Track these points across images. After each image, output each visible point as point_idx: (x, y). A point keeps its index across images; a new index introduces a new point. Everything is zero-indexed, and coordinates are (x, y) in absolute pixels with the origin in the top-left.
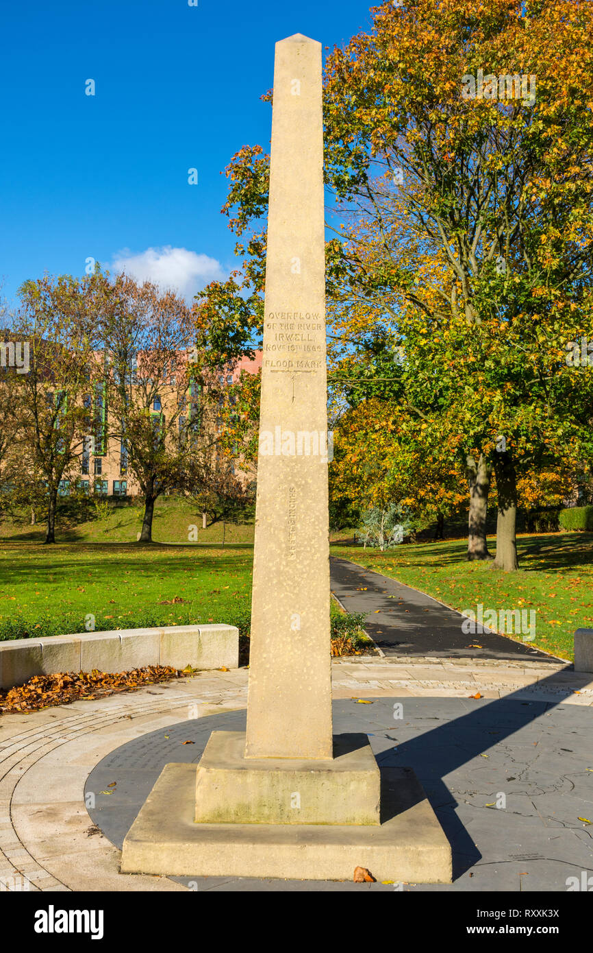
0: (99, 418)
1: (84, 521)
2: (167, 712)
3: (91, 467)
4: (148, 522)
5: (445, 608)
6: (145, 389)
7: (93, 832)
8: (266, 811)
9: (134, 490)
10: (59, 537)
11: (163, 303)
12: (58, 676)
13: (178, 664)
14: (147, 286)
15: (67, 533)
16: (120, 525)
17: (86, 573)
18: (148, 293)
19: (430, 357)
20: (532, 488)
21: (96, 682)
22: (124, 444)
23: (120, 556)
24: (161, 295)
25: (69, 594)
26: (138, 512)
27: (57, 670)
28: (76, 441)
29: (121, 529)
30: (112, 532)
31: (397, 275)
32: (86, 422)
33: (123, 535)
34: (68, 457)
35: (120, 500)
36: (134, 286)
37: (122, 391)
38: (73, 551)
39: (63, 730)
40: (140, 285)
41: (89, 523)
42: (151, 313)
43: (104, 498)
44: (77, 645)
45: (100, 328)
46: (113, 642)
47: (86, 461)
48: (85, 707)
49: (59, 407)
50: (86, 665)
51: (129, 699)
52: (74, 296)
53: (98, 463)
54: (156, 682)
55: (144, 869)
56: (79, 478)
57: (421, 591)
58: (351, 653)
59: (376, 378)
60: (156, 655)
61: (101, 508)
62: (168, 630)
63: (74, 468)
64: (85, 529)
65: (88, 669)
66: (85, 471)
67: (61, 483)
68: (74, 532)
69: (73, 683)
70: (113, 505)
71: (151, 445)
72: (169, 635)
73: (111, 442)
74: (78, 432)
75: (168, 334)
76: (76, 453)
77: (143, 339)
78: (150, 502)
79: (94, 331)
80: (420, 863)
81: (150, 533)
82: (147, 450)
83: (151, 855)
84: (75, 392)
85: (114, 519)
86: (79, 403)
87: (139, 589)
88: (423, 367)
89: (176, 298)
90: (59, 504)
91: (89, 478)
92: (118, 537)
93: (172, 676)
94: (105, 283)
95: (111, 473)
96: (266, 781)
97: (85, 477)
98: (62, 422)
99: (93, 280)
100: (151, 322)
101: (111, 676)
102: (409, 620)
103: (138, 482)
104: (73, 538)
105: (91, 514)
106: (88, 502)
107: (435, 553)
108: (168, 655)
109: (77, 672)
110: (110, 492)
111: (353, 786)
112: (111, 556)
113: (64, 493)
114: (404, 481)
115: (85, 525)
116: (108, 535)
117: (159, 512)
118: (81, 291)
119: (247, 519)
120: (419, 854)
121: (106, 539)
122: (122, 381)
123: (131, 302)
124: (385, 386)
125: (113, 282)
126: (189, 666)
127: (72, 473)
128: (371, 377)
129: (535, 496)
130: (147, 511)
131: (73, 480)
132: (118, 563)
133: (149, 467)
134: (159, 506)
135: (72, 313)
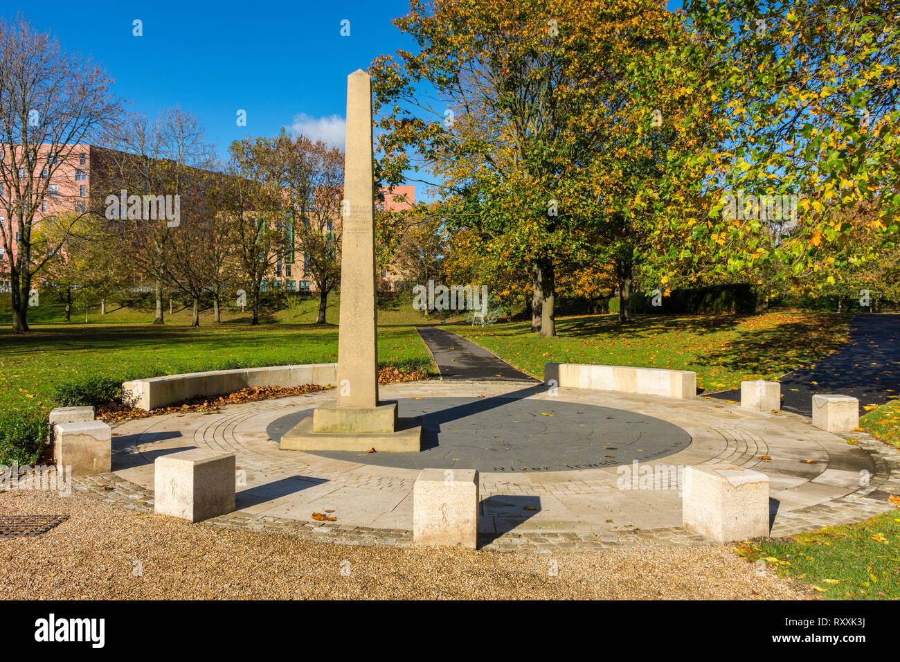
0: (288, 237)
1: (279, 309)
2: (313, 403)
3: (284, 272)
4: (323, 309)
5: (496, 358)
6: (319, 215)
7: (269, 440)
8: (344, 427)
9: (313, 287)
10: (262, 321)
11: (330, 155)
12: (256, 388)
13: (323, 384)
14: (319, 143)
15: (269, 319)
16: (305, 312)
17: (277, 341)
18: (319, 149)
19: (498, 199)
20: (589, 283)
21: (277, 392)
22: (306, 255)
23: (302, 332)
24: (328, 150)
25: (266, 352)
26: (317, 303)
27: (256, 385)
28: (272, 254)
29: (305, 315)
30: (299, 317)
31: (477, 146)
32: (279, 241)
33: (307, 319)
34: (266, 265)
35: (304, 294)
36: (309, 143)
37: (303, 219)
38: (271, 329)
39: (258, 410)
40: (314, 143)
41: (283, 311)
42: (322, 163)
43: (293, 293)
44: (266, 372)
45: (286, 174)
46: (287, 371)
47: (279, 267)
48: (271, 402)
49: (259, 230)
50: (271, 382)
51: (294, 399)
52: (267, 151)
53: (288, 268)
54: (310, 392)
55: (290, 448)
56: (273, 279)
57: (488, 349)
58: (424, 379)
59: (464, 214)
60: (311, 379)
61: (291, 300)
62: (317, 366)
63: (270, 273)
64: (280, 315)
65: (273, 385)
66: (279, 274)
67: (262, 283)
68: (272, 317)
69: (264, 392)
70: (300, 298)
71: (323, 256)
72: (318, 368)
73: (297, 254)
74: (272, 247)
75: (335, 177)
76: (272, 262)
77: (316, 181)
78: (324, 296)
79: (282, 176)
80: (406, 444)
81: (324, 317)
82: (321, 259)
83: (293, 442)
84: (270, 219)
85: (301, 308)
86: (273, 227)
87: (311, 349)
88: (493, 206)
89: (340, 152)
90: (261, 298)
91: (281, 279)
92: (303, 320)
93: (319, 390)
94: (289, 142)
95: (298, 276)
96: (344, 415)
97: (278, 279)
98: (261, 240)
99: (280, 140)
100: (322, 169)
101: (286, 389)
102: (469, 364)
103: (315, 282)
104: (272, 322)
105: (284, 304)
106: (281, 296)
107: (516, 328)
108: (317, 379)
109: (266, 386)
110: (297, 289)
111: (382, 416)
112: (296, 332)
113: (264, 290)
114: (492, 280)
115: (279, 312)
116: (296, 319)
117: (332, 303)
118: (272, 149)
119: (395, 307)
120: (406, 440)
121: (296, 321)
122: (303, 211)
123: (308, 155)
124: (470, 219)
125: (294, 141)
126: (329, 385)
127: (269, 276)
128: (461, 213)
129: (591, 289)
130: (322, 302)
131: (270, 280)
132: (299, 336)
133: (323, 271)
134: (331, 299)
135: (266, 164)
